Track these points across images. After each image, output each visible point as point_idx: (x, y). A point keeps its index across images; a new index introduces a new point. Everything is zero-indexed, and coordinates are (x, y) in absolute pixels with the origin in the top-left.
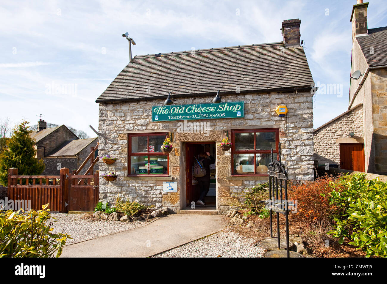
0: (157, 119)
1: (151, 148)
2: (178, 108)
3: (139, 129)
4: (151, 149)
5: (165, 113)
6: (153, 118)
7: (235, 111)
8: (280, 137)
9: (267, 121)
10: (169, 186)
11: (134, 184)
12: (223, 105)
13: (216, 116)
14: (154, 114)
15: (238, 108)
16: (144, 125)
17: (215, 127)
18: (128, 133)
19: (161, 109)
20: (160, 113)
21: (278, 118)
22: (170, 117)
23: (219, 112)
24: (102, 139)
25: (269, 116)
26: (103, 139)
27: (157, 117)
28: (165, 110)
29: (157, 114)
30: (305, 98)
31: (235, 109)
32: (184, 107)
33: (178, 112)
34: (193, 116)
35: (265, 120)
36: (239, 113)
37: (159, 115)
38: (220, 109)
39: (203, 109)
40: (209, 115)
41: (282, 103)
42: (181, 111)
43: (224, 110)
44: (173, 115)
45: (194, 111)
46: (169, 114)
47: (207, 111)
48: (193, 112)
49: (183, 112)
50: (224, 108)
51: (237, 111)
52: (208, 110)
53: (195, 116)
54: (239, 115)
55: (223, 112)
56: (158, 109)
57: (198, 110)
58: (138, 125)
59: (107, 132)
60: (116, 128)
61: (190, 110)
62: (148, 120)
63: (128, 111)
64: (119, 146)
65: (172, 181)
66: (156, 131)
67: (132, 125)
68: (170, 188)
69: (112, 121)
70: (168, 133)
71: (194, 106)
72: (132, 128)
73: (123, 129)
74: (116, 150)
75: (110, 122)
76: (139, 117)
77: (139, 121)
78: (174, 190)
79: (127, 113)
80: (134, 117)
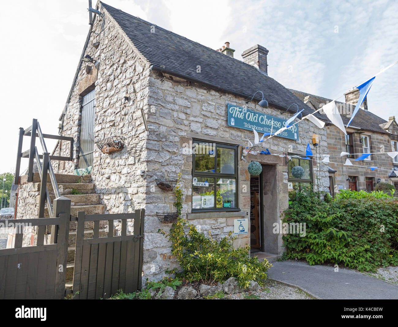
0: (233, 123)
3: (209, 133)
5: (241, 117)
6: (230, 122)
7: (293, 132)
10: (241, 225)
13: (281, 134)
14: (230, 116)
15: (295, 128)
16: (214, 129)
17: (278, 146)
19: (236, 110)
20: (236, 116)
21: (312, 147)
22: (246, 126)
24: (154, 140)
26: (156, 141)
27: (233, 120)
28: (240, 112)
29: (233, 116)
30: (323, 131)
31: (293, 130)
32: (257, 115)
33: (253, 120)
36: (296, 134)
37: (234, 118)
39: (272, 122)
41: (314, 132)
42: (255, 119)
44: (248, 122)
45: (266, 123)
46: (245, 119)
47: (275, 125)
48: (264, 123)
49: (256, 121)
53: (266, 130)
54: (295, 137)
56: (234, 109)
57: (268, 122)
58: (207, 127)
59: (163, 129)
60: (177, 126)
61: (262, 120)
62: (220, 121)
63: (195, 100)
64: (179, 158)
65: (243, 217)
66: (227, 141)
67: (199, 125)
68: (241, 228)
69: (171, 111)
70: (238, 146)
71: (265, 116)
72: (200, 130)
73: (187, 128)
74: (176, 165)
75: (166, 111)
76: (209, 114)
77: (209, 120)
78: (245, 231)
79: (193, 104)
80: (203, 113)
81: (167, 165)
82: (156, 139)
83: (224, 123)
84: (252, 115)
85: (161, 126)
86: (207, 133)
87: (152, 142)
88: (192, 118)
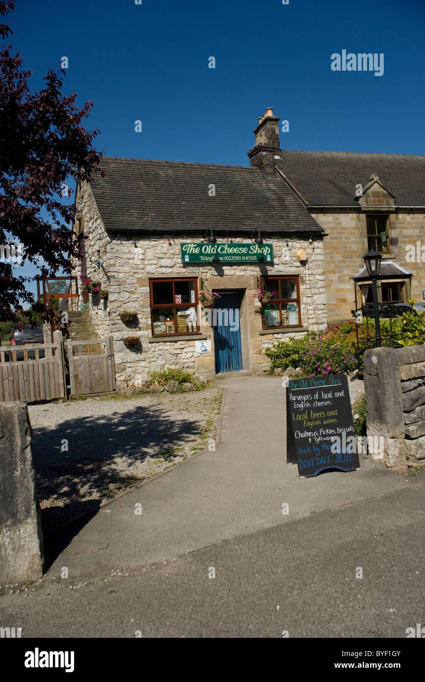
0: (187, 260)
1: (177, 298)
2: (210, 246)
3: (164, 271)
4: (178, 300)
5: (196, 251)
6: (183, 259)
7: (265, 254)
8: (300, 284)
9: (290, 266)
10: (203, 346)
11: (161, 348)
12: (254, 247)
13: (249, 259)
14: (184, 253)
15: (268, 250)
16: (170, 267)
17: (246, 271)
18: (150, 277)
19: (191, 247)
20: (190, 252)
21: (298, 264)
22: (203, 258)
23: (251, 255)
24: (115, 285)
25: (291, 261)
27: (187, 256)
28: (195, 248)
29: (188, 252)
30: (317, 243)
31: (265, 252)
32: (216, 246)
33: (211, 252)
34: (226, 258)
35: (288, 265)
36: (269, 256)
37: (189, 254)
38: (252, 251)
39: (235, 250)
40: (242, 258)
41: (301, 248)
42: (213, 251)
43: (255, 252)
44: (204, 255)
45: (227, 252)
46: (201, 253)
47: (239, 252)
48: (225, 252)
49: (215, 252)
50: (255, 250)
51: (267, 254)
52: (241, 251)
53: (227, 258)
54: (269, 259)
55: (254, 255)
56: (188, 246)
57: (230, 251)
58: (162, 267)
59: (121, 275)
60: (133, 271)
61: (222, 249)
62: (174, 260)
63: (149, 247)
64: (138, 296)
65: (206, 339)
66: (185, 275)
67: (154, 266)
68: (203, 349)
69: (127, 260)
70: (197, 278)
71: (226, 245)
72: (155, 271)
73: (142, 271)
74: (135, 301)
75: (124, 261)
76: (163, 256)
77: (163, 261)
78: (208, 351)
79: (147, 250)
80: (157, 255)
81: (128, 302)
82: (117, 284)
83: (180, 261)
84: (209, 247)
85: (120, 274)
86: (162, 272)
87: (114, 287)
88: (146, 263)
